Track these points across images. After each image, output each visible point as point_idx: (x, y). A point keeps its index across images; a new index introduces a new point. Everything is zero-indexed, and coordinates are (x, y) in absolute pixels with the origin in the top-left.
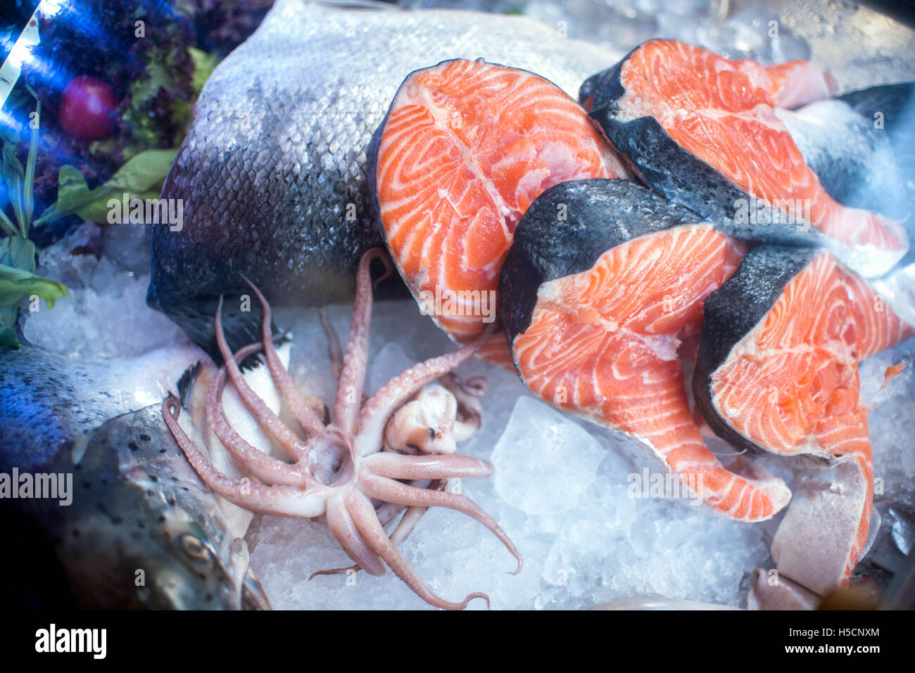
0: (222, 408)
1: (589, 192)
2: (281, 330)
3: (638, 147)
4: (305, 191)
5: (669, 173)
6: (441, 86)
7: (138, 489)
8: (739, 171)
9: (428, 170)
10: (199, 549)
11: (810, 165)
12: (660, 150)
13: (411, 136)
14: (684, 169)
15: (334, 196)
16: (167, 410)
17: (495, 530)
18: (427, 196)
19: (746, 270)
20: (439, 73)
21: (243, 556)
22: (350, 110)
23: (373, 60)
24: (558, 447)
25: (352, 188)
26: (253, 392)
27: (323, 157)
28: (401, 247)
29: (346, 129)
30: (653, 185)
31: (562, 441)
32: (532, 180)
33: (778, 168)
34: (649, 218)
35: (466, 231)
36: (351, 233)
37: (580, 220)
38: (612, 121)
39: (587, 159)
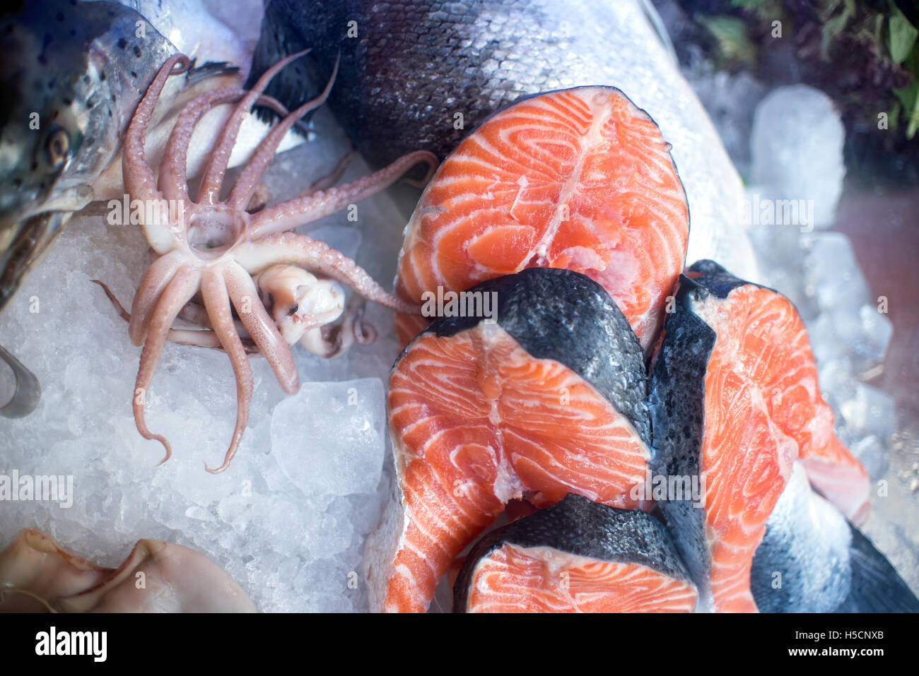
0: (207, 110)
1: (607, 315)
2: (311, 125)
3: (679, 340)
4: (450, 62)
5: (673, 384)
6: (622, 123)
7: (86, 67)
8: (716, 451)
9: (535, 156)
10: (59, 152)
11: (768, 531)
12: (690, 362)
13: (558, 121)
14: (685, 396)
15: (462, 91)
16: (176, 59)
17: (239, 426)
18: (510, 169)
19: (628, 518)
20: (632, 115)
21: (78, 201)
22: (551, 61)
23: (611, 59)
24: (352, 439)
25: (478, 102)
26: (238, 130)
27: (491, 60)
28: (450, 175)
29: (531, 66)
30: (652, 377)
31: (360, 439)
32: (586, 259)
33: (745, 493)
34: (618, 388)
35: (501, 224)
36: (437, 126)
37: (576, 321)
38: (688, 299)
39: (639, 298)
